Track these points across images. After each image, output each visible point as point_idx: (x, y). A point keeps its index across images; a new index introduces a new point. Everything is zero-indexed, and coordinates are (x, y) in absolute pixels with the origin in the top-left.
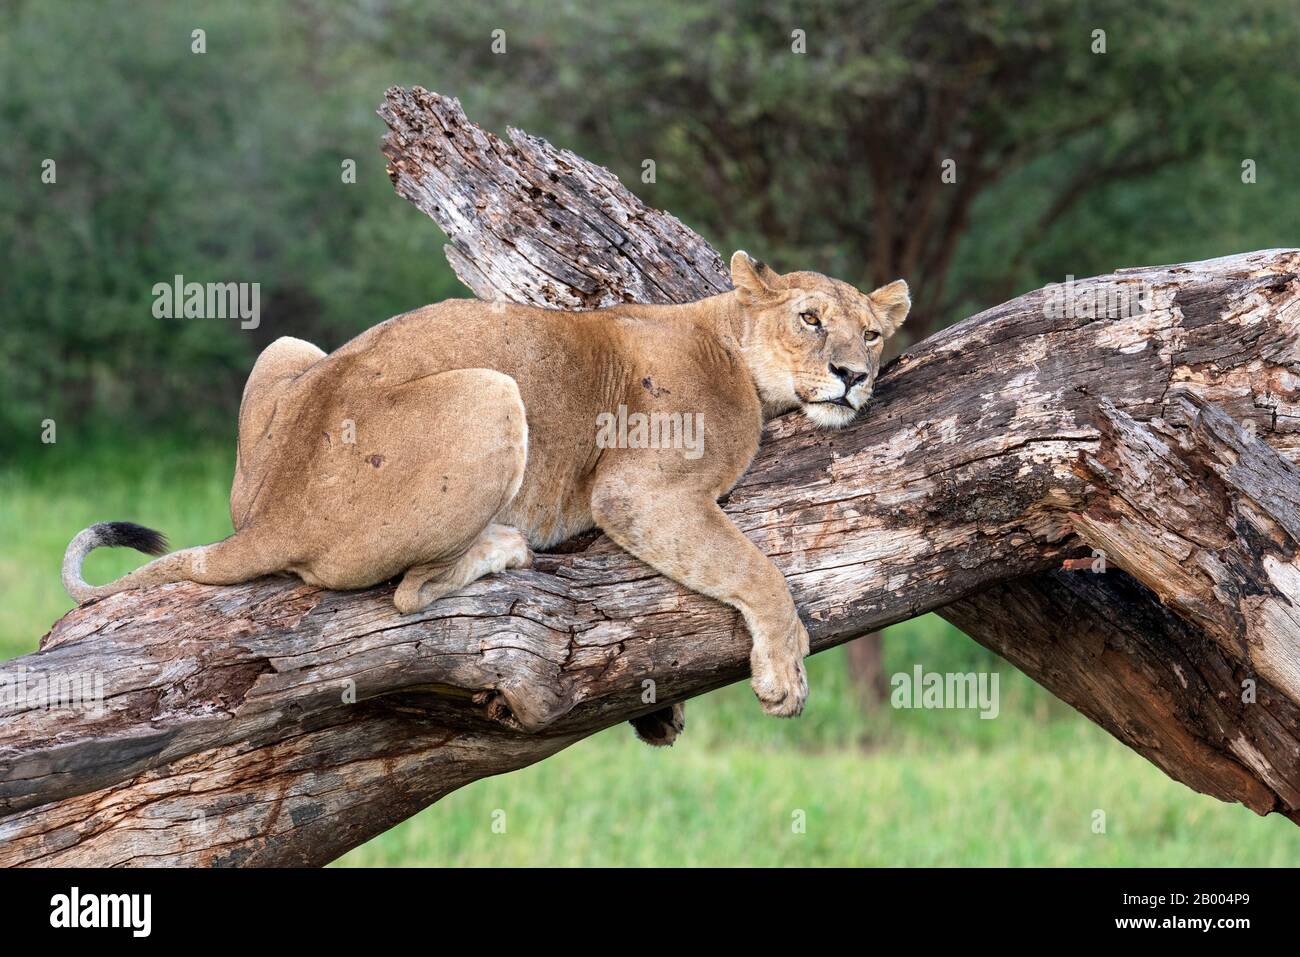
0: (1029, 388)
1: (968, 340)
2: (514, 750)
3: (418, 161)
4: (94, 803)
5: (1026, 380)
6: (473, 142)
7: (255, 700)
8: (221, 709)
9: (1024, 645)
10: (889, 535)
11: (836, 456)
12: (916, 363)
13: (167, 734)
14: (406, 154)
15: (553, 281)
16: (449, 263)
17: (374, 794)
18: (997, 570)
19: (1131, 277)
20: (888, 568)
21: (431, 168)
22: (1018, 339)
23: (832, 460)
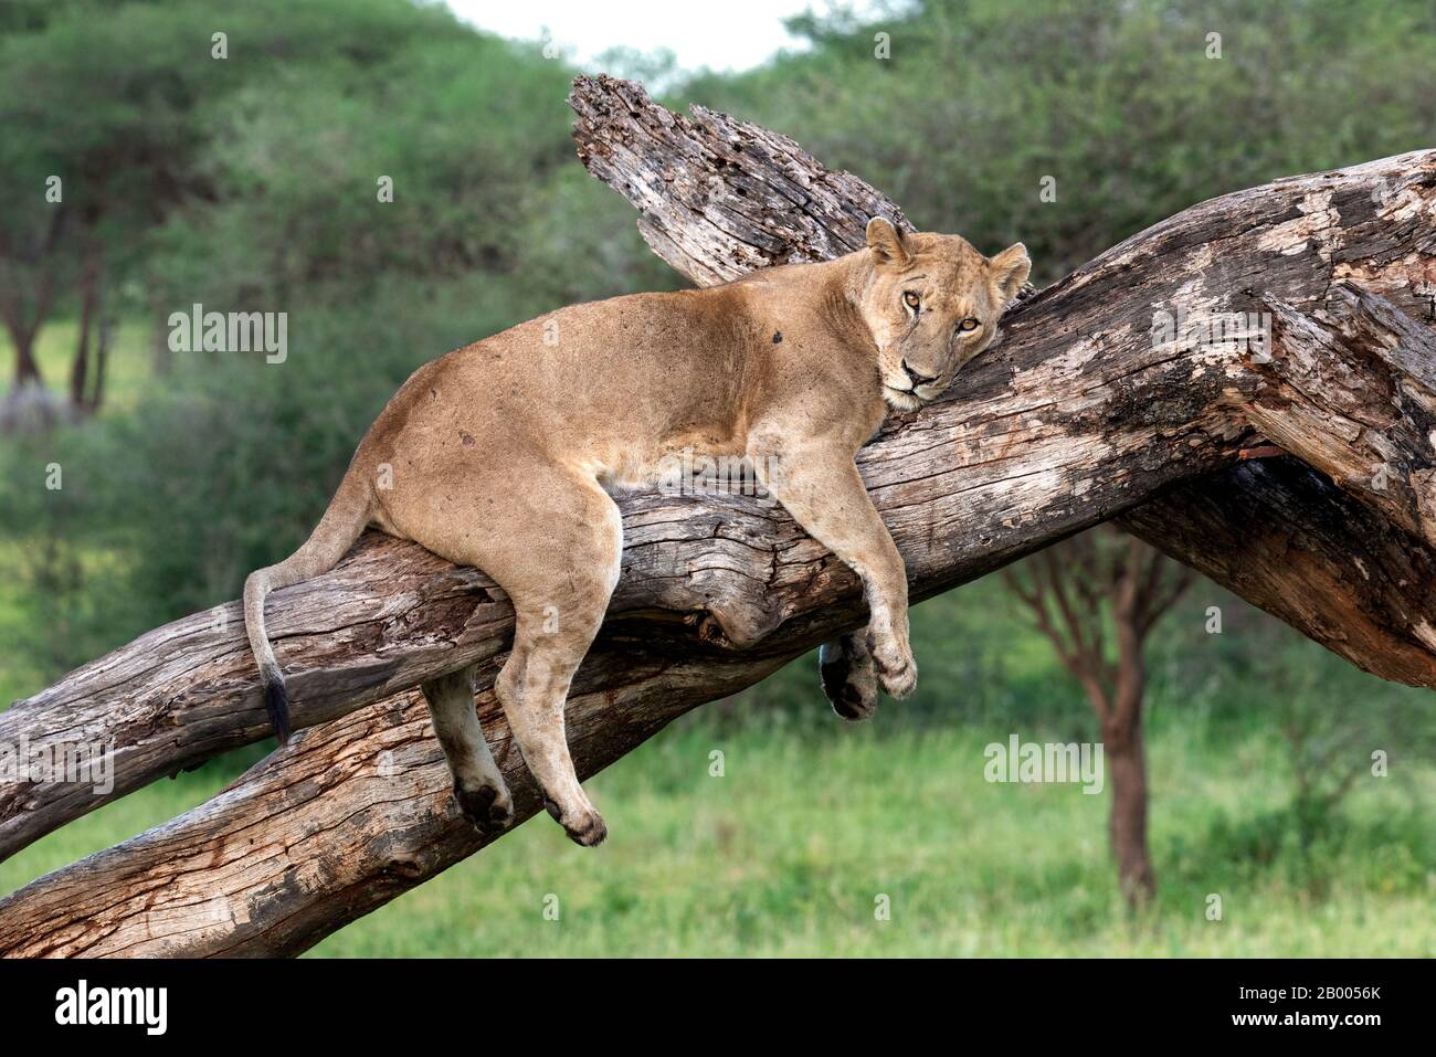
0: (1197, 294)
1: (1136, 253)
2: (729, 674)
3: (607, 142)
4: (332, 755)
5: (1194, 287)
6: (658, 120)
7: (475, 629)
8: (442, 639)
9: (1211, 552)
10: (1072, 442)
11: (1017, 370)
12: (1087, 278)
13: (393, 663)
14: (596, 136)
15: (742, 245)
16: (642, 238)
17: (597, 727)
18: (1178, 470)
19: (1288, 184)
20: (1073, 473)
21: (621, 149)
22: (1184, 249)
23: (1013, 374)
